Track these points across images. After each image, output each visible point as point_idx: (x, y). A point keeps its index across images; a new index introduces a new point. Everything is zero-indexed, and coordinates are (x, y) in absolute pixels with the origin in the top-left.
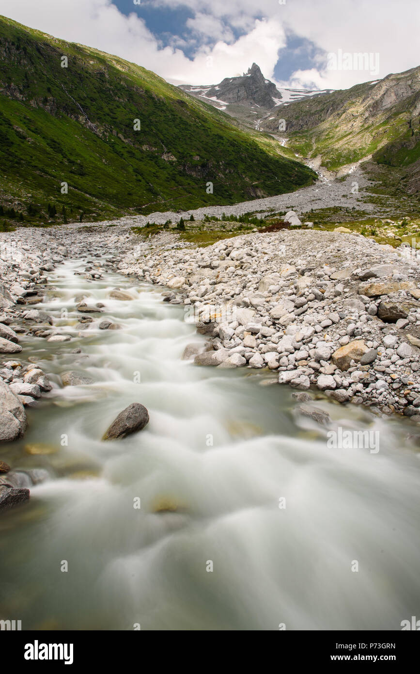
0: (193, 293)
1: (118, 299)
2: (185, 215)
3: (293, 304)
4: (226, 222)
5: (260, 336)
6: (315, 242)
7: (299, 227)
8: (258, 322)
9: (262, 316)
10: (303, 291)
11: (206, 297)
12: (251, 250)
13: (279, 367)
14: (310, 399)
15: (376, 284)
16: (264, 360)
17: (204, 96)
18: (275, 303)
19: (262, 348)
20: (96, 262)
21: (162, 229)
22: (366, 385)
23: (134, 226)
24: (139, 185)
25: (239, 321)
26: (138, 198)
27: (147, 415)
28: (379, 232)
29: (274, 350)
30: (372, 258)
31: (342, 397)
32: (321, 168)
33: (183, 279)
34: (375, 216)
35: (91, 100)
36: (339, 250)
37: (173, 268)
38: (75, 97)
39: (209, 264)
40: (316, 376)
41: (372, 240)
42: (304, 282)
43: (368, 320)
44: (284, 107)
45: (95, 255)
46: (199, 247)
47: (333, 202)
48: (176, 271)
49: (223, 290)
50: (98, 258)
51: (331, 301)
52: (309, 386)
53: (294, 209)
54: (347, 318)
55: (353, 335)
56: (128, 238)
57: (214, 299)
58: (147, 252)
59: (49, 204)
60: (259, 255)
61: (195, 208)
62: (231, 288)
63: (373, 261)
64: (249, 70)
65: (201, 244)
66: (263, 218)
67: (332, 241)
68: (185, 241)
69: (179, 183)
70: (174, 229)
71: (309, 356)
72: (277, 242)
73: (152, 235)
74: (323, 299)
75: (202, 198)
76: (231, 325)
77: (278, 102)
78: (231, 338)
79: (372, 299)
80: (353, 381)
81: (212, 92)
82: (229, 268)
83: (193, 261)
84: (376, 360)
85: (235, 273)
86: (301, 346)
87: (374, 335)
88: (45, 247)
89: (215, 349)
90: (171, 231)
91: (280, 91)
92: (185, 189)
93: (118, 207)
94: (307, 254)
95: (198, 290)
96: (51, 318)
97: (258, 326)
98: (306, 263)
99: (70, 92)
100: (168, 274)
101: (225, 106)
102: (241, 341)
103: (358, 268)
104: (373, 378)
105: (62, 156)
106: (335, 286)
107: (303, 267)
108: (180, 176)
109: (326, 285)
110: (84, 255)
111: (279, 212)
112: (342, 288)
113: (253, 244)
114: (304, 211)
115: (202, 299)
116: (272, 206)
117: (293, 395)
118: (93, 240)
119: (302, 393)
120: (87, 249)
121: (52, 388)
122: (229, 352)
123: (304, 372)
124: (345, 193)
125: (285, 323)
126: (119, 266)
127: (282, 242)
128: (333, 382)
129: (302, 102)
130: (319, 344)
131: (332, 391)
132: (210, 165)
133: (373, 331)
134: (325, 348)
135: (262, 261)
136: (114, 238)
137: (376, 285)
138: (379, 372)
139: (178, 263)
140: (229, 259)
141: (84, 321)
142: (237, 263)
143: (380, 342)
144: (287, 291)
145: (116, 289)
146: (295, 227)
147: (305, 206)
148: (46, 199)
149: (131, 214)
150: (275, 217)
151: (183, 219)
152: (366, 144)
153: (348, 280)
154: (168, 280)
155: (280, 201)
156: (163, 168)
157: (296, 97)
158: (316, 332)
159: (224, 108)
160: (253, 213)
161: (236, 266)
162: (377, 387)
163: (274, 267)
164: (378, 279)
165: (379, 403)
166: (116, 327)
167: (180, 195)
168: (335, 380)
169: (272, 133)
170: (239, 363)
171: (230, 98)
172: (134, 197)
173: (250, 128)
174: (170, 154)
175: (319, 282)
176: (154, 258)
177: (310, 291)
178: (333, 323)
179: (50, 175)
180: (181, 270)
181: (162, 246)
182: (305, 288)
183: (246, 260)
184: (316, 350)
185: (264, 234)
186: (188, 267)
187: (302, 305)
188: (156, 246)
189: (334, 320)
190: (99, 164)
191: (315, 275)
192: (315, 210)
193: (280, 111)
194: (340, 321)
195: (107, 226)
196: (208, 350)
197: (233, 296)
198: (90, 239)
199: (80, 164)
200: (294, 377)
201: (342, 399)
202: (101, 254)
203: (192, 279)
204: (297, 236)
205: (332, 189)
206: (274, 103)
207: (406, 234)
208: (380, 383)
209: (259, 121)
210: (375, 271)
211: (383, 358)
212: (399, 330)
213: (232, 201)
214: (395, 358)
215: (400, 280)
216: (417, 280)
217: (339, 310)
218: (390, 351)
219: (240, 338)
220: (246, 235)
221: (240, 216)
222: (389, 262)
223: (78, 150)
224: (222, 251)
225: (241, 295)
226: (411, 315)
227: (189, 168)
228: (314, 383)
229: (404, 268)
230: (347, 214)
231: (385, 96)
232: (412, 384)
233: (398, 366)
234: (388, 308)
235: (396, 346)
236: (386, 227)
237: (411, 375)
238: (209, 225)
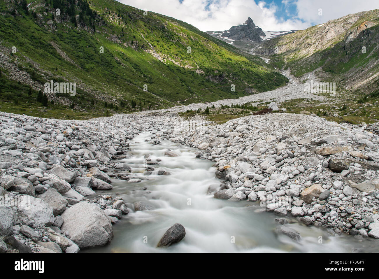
0: (213, 152)
1: (169, 156)
2: (209, 105)
3: (275, 160)
4: (233, 109)
5: (255, 180)
6: (288, 121)
7: (278, 112)
8: (253, 171)
9: (255, 167)
10: (280, 152)
11: (221, 155)
12: (249, 126)
14: (287, 222)
15: (327, 148)
16: (257, 196)
17: (220, 37)
18: (264, 159)
19: (256, 188)
20: (157, 134)
21: (196, 113)
22: (323, 214)
23: (180, 112)
24: (183, 88)
25: (242, 170)
26: (182, 95)
27: (184, 231)
28: (328, 114)
29: (264, 189)
30: (324, 131)
31: (308, 221)
32: (291, 75)
33: (207, 144)
34: (326, 103)
35: (157, 42)
36: (303, 126)
37: (202, 137)
38: (149, 40)
39: (223, 134)
41: (323, 119)
42: (281, 146)
43: (323, 171)
44: (267, 41)
45: (157, 130)
46: (218, 124)
47: (299, 95)
48: (204, 139)
49: (232, 151)
50: (159, 131)
51: (298, 158)
52: (286, 213)
53: (275, 100)
54: (309, 169)
55: (313, 180)
56: (176, 119)
57: (226, 157)
59: (132, 100)
60: (253, 129)
61: (216, 100)
62: (236, 149)
63: (324, 133)
64: (246, 21)
65: (218, 122)
66: (256, 106)
67: (298, 120)
68: (209, 121)
69: (206, 86)
70: (203, 113)
71: (286, 194)
72: (264, 121)
73: (190, 117)
74: (293, 157)
75: (220, 95)
76: (237, 173)
77: (263, 38)
78: (237, 181)
79: (325, 157)
80: (314, 211)
81: (225, 34)
82: (235, 137)
83: (214, 133)
84: (329, 197)
85: (239, 140)
86: (280, 187)
87: (327, 181)
88: (129, 125)
89: (227, 189)
90: (201, 114)
91: (265, 32)
92: (209, 90)
93: (171, 101)
94: (283, 128)
95: (216, 151)
96: (130, 168)
97: (253, 174)
98: (282, 134)
99: (146, 38)
100: (199, 141)
101: (232, 42)
102: (242, 184)
103: (315, 137)
104: (328, 209)
105: (140, 73)
106: (301, 148)
107: (281, 137)
108: (207, 82)
109: (295, 148)
110: (151, 129)
111: (266, 102)
112: (305, 150)
113: (250, 122)
114: (281, 101)
115: (219, 156)
116: (261, 99)
117: (276, 220)
118: (156, 120)
119: (282, 218)
120: (153, 125)
121: (129, 212)
122: (236, 190)
125: (270, 172)
126: (170, 136)
127: (267, 121)
128: (302, 212)
129: (278, 38)
130: (292, 186)
131: (301, 217)
132: (224, 76)
133: (326, 178)
134: (296, 189)
135: (255, 132)
136: (168, 119)
137: (328, 148)
138: (332, 205)
139: (205, 134)
140: (235, 132)
141: (149, 170)
142: (240, 134)
143: (331, 185)
144: (271, 152)
145: (168, 150)
146: (275, 112)
147: (281, 98)
148: (131, 97)
149: (178, 105)
150: (264, 105)
151: (208, 107)
152: (318, 61)
153: (309, 145)
154: (199, 144)
155: (266, 96)
156: (197, 78)
157: (274, 35)
158: (290, 178)
159: (232, 43)
160: (250, 103)
161: (239, 136)
162: (331, 215)
163: (263, 136)
164: (328, 144)
165: (333, 226)
166: (167, 174)
167: (206, 93)
168: (303, 210)
169: (260, 56)
170: (242, 198)
171: (235, 38)
172: (180, 95)
173: (247, 54)
174: (201, 70)
175: (290, 146)
176: (190, 131)
177: (285, 152)
178: (300, 172)
179: (133, 83)
180: (207, 138)
182: (282, 150)
183: (246, 132)
184: (290, 190)
185: (256, 116)
187: (280, 161)
189: (301, 170)
190: (160, 77)
191: (288, 142)
192: (288, 101)
193: (265, 43)
194: (305, 171)
195: (165, 112)
196: (222, 189)
197: (237, 155)
198: (155, 120)
199: (150, 77)
201: (308, 223)
202: (160, 129)
203: (214, 144)
204: (277, 117)
205: (297, 88)
206: (261, 39)
207: (346, 114)
208: (333, 212)
209: (253, 49)
210: (326, 139)
211: (333, 196)
212: (344, 178)
213: (237, 96)
214: (341, 196)
215: (342, 145)
216: (353, 145)
217: (304, 164)
218: (338, 191)
219: (242, 182)
220: (245, 117)
221: (242, 105)
222: (335, 133)
223: (149, 69)
224: (231, 127)
225: (243, 154)
226: (351, 168)
227: (212, 77)
228: (289, 212)
229: (345, 137)
230: (307, 102)
231: (328, 33)
232: (354, 214)
233: (344, 201)
234: (335, 163)
235: (342, 188)
236: (333, 110)
237: (353, 207)
238: (223, 111)
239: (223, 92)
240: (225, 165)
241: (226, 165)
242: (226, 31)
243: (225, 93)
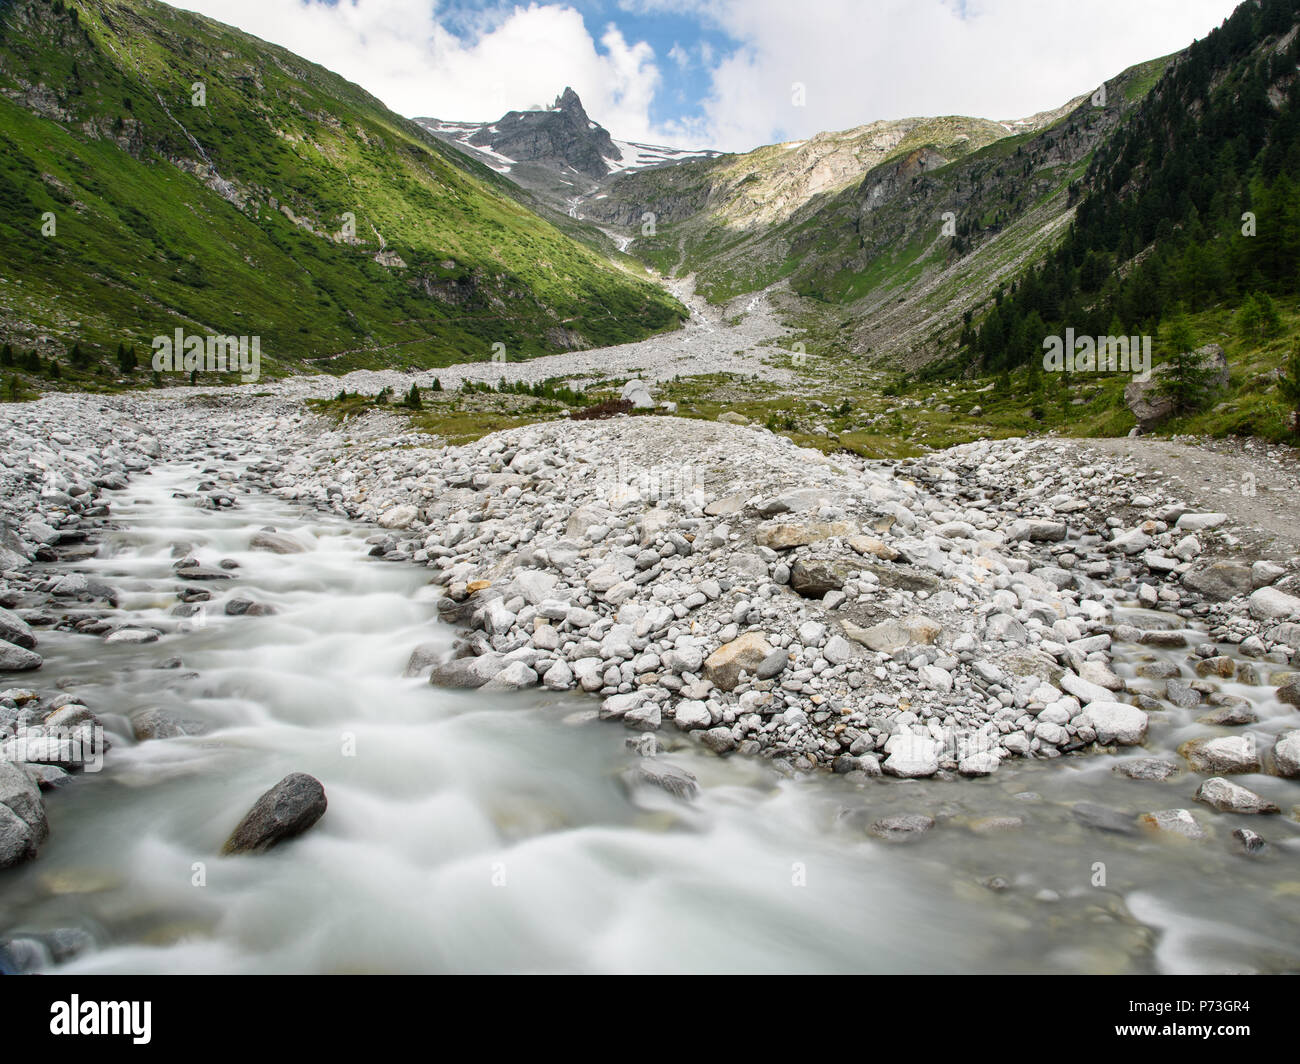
0: (433, 538)
1: (268, 551)
2: (422, 379)
3: (634, 563)
4: (506, 395)
5: (567, 626)
6: (678, 441)
7: (651, 411)
8: (562, 598)
9: (571, 586)
10: (652, 537)
11: (460, 547)
12: (555, 453)
13: (602, 687)
14: (660, 749)
15: (787, 526)
16: (574, 673)
17: (467, 144)
18: (598, 561)
19: (569, 650)
20: (224, 472)
21: (371, 405)
22: (767, 717)
23: (312, 397)
24: (325, 314)
25: (526, 596)
26: (322, 339)
27: (322, 796)
28: (799, 424)
29: (595, 653)
30: (782, 475)
31: (721, 742)
32: (695, 297)
33: (413, 510)
34: (794, 393)
35: (224, 133)
36: (722, 459)
37: (393, 486)
38: (188, 123)
39: (467, 479)
40: (674, 703)
41: (785, 439)
42: (656, 519)
43: (773, 594)
44: (626, 177)
45: (223, 457)
46: (450, 444)
47: (717, 363)
48: (400, 492)
50: (230, 462)
51: (705, 557)
52: (659, 722)
53: (643, 374)
54: (734, 589)
55: (744, 623)
56: (297, 421)
57: (475, 552)
58: (338, 452)
59: (121, 345)
60: (570, 464)
61: (444, 364)
62: (511, 528)
63: (784, 481)
64: (558, 100)
65: (453, 437)
66: (582, 389)
67: (711, 440)
68: (421, 432)
69: (411, 314)
70: (398, 406)
71: (662, 665)
72: (606, 438)
73: (350, 417)
74: (690, 553)
75: (460, 345)
76: (510, 603)
77: (614, 167)
78: (509, 631)
79: (780, 553)
80: (742, 710)
81: (482, 136)
82: (509, 490)
83: (435, 474)
84: (786, 670)
85: (521, 500)
86: (646, 645)
87: (782, 623)
88: (107, 436)
89: (476, 655)
90: (390, 409)
91: (618, 145)
92: (423, 326)
93: (278, 357)
94: (663, 464)
95: (444, 533)
96: (114, 593)
97: (564, 607)
99: (177, 112)
100: (381, 498)
101: (508, 165)
102: (528, 637)
103: (756, 494)
104: (780, 705)
105: (152, 245)
106: (713, 527)
108: (414, 298)
109: (697, 526)
110: (199, 454)
111: (613, 378)
112: (726, 532)
113: (559, 441)
114: (662, 379)
115: (451, 551)
116: (599, 367)
117: (628, 742)
118: (221, 423)
119: (644, 736)
120: (207, 441)
121: (110, 746)
122: (504, 659)
123: (651, 696)
124: (739, 349)
125: (616, 601)
126: (275, 480)
127: (616, 441)
128: (704, 715)
129: (660, 171)
130: (680, 641)
131: (703, 732)
132: (477, 281)
133: (781, 614)
134: (691, 649)
135: (575, 475)
136: (266, 421)
137: (789, 527)
138: (791, 691)
139: (405, 476)
140: (509, 472)
141: (190, 598)
142: (526, 479)
143: (794, 635)
144: (622, 537)
145: (266, 529)
146: (642, 411)
147: (663, 369)
148: (114, 332)
149: (305, 372)
150: (606, 389)
151: (418, 386)
152: (779, 259)
153: (737, 516)
154: (381, 511)
155: (616, 359)
156: (378, 281)
157: (648, 159)
158: (676, 618)
159: (506, 170)
160: (562, 378)
161: (524, 486)
162: (786, 721)
163: (599, 488)
164: (793, 515)
165: (790, 752)
166: (263, 610)
167: (412, 338)
168: (709, 711)
169: (601, 226)
170: (524, 682)
171: (518, 152)
172: (314, 337)
173: (558, 212)
174: (392, 254)
175: (683, 520)
176: (352, 465)
177: (666, 538)
178: (708, 599)
180: (409, 490)
181: (371, 440)
182: (656, 531)
183: (544, 473)
184: (675, 653)
185: (582, 422)
186: (425, 485)
187: (649, 566)
188: (358, 441)
189: (709, 593)
190: (237, 265)
191: (675, 507)
192: (683, 378)
193: (617, 184)
194: (721, 595)
195: (253, 395)
196: (459, 656)
197: (514, 546)
198: (213, 422)
199: (193, 264)
200: (631, 706)
201: (721, 747)
202: (237, 455)
203: (434, 510)
204: (646, 429)
205: (715, 339)
206: (606, 168)
207: (849, 428)
208: (792, 713)
209: (577, 199)
210: (788, 501)
211: (797, 666)
212: (829, 613)
213: (521, 354)
214: (820, 664)
215: (832, 518)
216: (862, 518)
217: (719, 574)
218: (810, 652)
219: (526, 631)
220: (545, 424)
221: (535, 385)
222: (812, 483)
223: (190, 234)
224: (496, 455)
225: (532, 543)
226: (850, 584)
227: (433, 283)
228: (668, 717)
229: (840, 496)
230: (742, 387)
231: (813, 172)
232: (850, 713)
233: (825, 680)
234: (809, 570)
235: (822, 642)
236: (813, 414)
237: (849, 696)
238: (470, 400)
239: (472, 338)
240: (471, 581)
241: (476, 581)
242: (486, 126)
243: (477, 340)
